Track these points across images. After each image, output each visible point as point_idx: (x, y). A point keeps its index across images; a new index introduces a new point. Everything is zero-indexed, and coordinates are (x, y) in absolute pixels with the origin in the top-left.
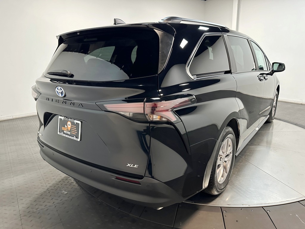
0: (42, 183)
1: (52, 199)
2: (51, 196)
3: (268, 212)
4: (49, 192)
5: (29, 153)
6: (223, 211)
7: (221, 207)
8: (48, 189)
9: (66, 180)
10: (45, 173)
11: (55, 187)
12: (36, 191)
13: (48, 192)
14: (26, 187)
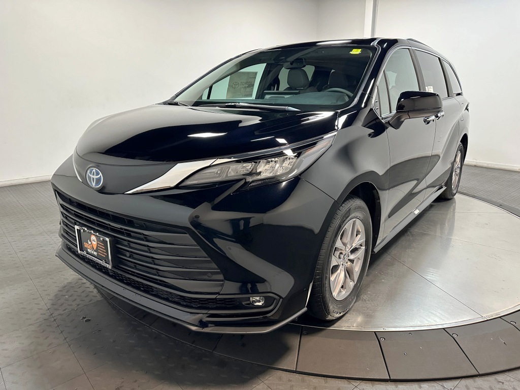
0: (38, 304)
1: (62, 332)
2: (58, 326)
3: (455, 336)
4: (55, 320)
5: (8, 250)
6: (379, 338)
7: (375, 332)
8: (51, 314)
9: (86, 297)
10: (43, 286)
11: (65, 310)
12: (27, 319)
13: (53, 319)
14: (8, 313)
